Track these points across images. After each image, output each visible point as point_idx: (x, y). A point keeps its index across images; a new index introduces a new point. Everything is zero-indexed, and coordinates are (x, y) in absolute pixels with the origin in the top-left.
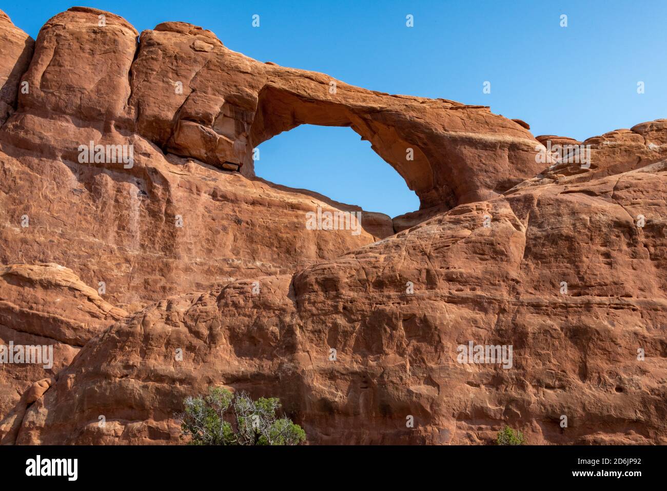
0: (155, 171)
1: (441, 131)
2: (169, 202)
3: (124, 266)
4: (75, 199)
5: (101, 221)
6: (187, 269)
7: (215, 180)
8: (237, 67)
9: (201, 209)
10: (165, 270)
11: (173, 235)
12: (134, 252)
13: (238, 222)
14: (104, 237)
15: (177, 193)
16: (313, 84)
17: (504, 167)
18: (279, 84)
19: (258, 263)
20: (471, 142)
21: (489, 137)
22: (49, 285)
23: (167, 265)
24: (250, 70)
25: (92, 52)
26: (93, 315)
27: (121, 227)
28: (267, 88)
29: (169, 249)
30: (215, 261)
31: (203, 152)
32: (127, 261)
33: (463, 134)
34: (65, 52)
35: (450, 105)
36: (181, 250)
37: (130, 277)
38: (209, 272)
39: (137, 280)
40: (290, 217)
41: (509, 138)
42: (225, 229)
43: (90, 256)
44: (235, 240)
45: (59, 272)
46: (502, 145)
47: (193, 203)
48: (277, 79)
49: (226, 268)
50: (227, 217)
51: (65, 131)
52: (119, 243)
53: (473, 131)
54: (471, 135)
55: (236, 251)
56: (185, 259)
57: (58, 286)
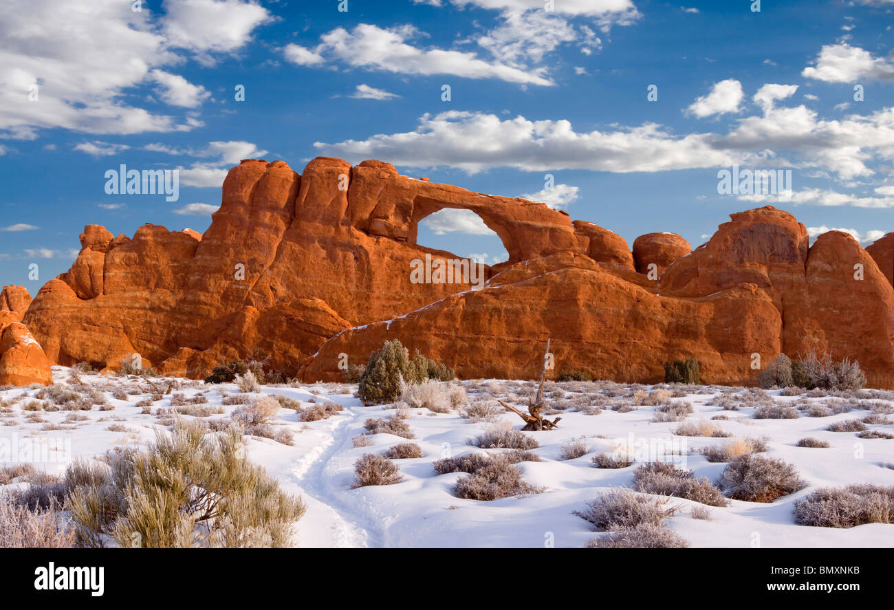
0: (361, 247)
1: (513, 220)
2: (368, 263)
3: (349, 297)
4: (325, 262)
5: (337, 274)
6: (378, 298)
7: (392, 249)
8: (402, 187)
9: (385, 265)
10: (368, 298)
11: (371, 280)
12: (353, 289)
13: (404, 272)
14: (339, 282)
15: (372, 257)
16: (444, 193)
17: (546, 241)
18: (425, 195)
21: (539, 224)
22: (315, 309)
23: (368, 296)
24: (409, 187)
25: (328, 185)
26: (333, 324)
27: (347, 276)
28: (418, 197)
29: (369, 287)
30: (392, 293)
31: (386, 233)
32: (350, 294)
33: (525, 222)
34: (315, 185)
35: (521, 203)
36: (375, 288)
37: (351, 302)
38: (388, 299)
39: (355, 304)
41: (550, 225)
42: (396, 276)
43: (333, 292)
45: (320, 303)
46: (546, 228)
47: (381, 262)
50: (398, 269)
51: (317, 228)
52: (346, 284)
53: (532, 220)
54: (530, 222)
55: (402, 288)
56: (377, 293)
57: (319, 310)
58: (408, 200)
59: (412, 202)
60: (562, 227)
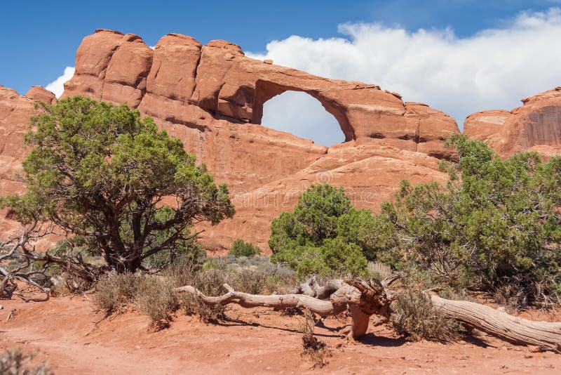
0: (207, 126)
2: (214, 143)
6: (222, 177)
7: (236, 130)
8: (246, 69)
11: (215, 160)
13: (247, 152)
18: (266, 78)
19: (254, 175)
20: (361, 110)
21: (370, 107)
24: (252, 71)
28: (259, 80)
29: (214, 167)
30: (234, 173)
31: (231, 114)
38: (231, 178)
40: (272, 150)
41: (381, 108)
42: (239, 157)
44: (244, 162)
48: (265, 76)
49: (239, 177)
50: (241, 150)
54: (361, 106)
58: (251, 83)
59: (254, 85)
60: (391, 109)
